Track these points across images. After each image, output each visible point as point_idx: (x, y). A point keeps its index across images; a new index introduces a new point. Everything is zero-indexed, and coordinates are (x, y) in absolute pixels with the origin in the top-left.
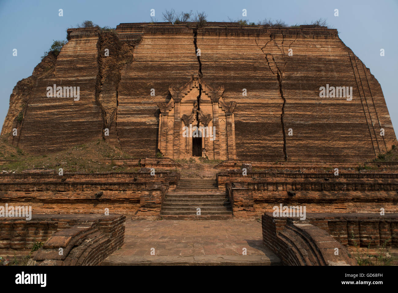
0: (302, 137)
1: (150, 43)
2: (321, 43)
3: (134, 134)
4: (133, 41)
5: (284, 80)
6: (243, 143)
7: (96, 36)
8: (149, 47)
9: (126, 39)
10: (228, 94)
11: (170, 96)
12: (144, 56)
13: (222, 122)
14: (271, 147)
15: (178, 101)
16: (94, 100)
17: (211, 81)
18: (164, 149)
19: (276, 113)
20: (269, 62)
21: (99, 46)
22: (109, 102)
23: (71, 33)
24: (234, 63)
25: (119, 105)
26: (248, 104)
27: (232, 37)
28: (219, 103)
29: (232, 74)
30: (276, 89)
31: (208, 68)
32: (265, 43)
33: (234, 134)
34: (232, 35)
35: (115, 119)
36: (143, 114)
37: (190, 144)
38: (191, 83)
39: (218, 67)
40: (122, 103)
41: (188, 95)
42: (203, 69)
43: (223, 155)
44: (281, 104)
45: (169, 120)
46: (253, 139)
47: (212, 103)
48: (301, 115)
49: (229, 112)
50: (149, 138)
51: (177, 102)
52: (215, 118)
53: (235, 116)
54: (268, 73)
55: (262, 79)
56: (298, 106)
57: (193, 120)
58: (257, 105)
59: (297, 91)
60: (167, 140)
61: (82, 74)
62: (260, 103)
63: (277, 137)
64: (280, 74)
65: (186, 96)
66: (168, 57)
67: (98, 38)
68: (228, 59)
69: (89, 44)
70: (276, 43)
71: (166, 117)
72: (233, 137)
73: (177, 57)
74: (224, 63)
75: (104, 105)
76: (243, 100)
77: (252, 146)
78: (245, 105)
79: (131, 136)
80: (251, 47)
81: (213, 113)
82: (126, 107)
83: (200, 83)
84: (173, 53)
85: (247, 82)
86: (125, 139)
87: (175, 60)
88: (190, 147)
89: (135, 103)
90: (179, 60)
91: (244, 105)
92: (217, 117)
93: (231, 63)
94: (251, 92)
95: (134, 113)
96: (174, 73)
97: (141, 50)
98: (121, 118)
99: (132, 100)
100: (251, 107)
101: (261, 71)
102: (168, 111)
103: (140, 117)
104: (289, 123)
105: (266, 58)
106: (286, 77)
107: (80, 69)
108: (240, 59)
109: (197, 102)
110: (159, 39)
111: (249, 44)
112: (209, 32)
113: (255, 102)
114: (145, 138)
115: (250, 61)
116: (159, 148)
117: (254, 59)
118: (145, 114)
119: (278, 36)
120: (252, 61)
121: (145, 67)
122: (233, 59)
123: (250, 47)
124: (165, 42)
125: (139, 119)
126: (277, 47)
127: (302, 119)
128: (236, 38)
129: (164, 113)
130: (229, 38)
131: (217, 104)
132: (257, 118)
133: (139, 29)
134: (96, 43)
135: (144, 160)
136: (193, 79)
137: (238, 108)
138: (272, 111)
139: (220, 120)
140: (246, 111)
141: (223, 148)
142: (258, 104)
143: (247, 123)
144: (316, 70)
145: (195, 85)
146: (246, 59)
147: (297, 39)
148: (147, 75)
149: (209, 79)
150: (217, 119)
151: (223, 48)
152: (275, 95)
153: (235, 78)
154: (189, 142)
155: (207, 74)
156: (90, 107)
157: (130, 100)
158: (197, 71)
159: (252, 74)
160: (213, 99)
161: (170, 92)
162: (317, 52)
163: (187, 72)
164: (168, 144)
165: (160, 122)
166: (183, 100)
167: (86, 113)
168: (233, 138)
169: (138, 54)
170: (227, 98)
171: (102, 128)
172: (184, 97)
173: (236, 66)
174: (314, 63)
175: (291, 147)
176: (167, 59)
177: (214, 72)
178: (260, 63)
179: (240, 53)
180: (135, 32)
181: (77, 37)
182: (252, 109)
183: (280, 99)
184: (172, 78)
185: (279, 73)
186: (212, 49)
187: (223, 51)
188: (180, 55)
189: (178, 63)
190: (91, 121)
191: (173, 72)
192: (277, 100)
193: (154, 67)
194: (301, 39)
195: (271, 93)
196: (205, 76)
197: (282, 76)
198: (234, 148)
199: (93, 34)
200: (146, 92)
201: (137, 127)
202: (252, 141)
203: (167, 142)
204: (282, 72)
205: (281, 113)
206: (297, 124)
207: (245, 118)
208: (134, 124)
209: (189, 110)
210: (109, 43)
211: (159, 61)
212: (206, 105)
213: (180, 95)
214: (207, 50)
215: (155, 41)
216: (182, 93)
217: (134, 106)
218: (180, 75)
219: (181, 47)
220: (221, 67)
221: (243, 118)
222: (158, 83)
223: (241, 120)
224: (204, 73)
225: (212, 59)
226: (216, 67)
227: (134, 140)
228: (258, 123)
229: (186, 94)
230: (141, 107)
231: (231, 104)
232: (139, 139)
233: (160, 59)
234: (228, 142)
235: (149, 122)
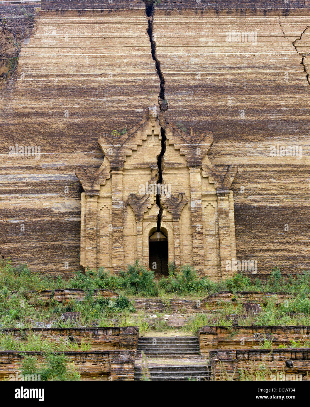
1: (54, 34)
6: (253, 251)
8: (53, 42)
10: (221, 145)
11: (100, 154)
12: (42, 64)
13: (209, 208)
17: (186, 118)
18: (92, 265)
24: (234, 77)
26: (263, 166)
27: (230, 18)
28: (201, 169)
29: (230, 101)
32: (299, 30)
33: (234, 233)
34: (229, 13)
36: (46, 192)
38: (143, 127)
39: (200, 86)
41: (138, 153)
42: (169, 91)
45: (101, 205)
46: (273, 242)
47: (188, 168)
49: (223, 187)
50: (60, 243)
51: (117, 169)
52: (194, 200)
53: (235, 195)
55: (294, 113)
57: (150, 206)
58: (281, 169)
60: (98, 248)
62: (289, 165)
65: (135, 155)
66: (94, 66)
68: (220, 69)
71: (95, 199)
72: (232, 239)
73: (112, 66)
74: (213, 78)
76: (252, 158)
77: (272, 256)
78: (258, 169)
79: (22, 238)
80: (271, 39)
81: (190, 191)
82: (10, 176)
83: (163, 127)
84: (103, 57)
85: (262, 118)
86: (12, 246)
87: (107, 72)
89: (28, 168)
90: (118, 71)
91: (254, 169)
92: (199, 198)
93: (228, 77)
94: (268, 140)
95: (26, 190)
96: (107, 101)
97: (35, 50)
100: (268, 174)
101: (292, 93)
102: (97, 187)
103: (39, 199)
105: (302, 63)
108: (247, 67)
109: (157, 167)
110: (73, 26)
111: (266, 33)
112: (179, 7)
113: (277, 163)
114: (53, 243)
115: (268, 71)
116: (82, 263)
117: (276, 68)
118: (50, 191)
120: (272, 71)
121: (46, 88)
122: (231, 68)
123: (268, 39)
124: (86, 32)
125: (38, 201)
128: (239, 19)
129: (90, 192)
130: (223, 19)
131: (199, 170)
132: (281, 197)
136: (148, 119)
137: (242, 177)
139: (204, 205)
140: (259, 183)
141: (211, 263)
142: (284, 166)
143: (260, 208)
146: (259, 68)
148: (51, 106)
149: (182, 114)
150: (199, 202)
151: (210, 44)
153: (235, 111)
154: (142, 251)
155: (177, 102)
158: (156, 96)
159: (272, 100)
160: (189, 160)
161: (100, 147)
163: (135, 99)
164: (101, 256)
166: (129, 163)
168: (232, 242)
169: (29, 58)
170: (219, 154)
172: (130, 156)
173: (238, 85)
176: (92, 69)
177: (191, 98)
179: (247, 54)
182: (271, 177)
184: (104, 112)
186: (187, 45)
187: (211, 49)
188: (118, 61)
189: (114, 78)
191: (105, 99)
193: (65, 88)
196: (173, 107)
200: (50, 144)
201: (34, 220)
202: (271, 246)
203: (98, 252)
207: (257, 198)
208: (27, 212)
211: (74, 75)
212: (177, 174)
213: (122, 152)
214: (177, 49)
215: (64, 28)
216: (127, 148)
217: (26, 173)
218: (120, 107)
219: (120, 42)
220: (205, 86)
221: (252, 197)
222: (73, 124)
223: (249, 202)
224: (170, 100)
225: (187, 68)
226: (196, 86)
227: (29, 247)
228: (283, 208)
229: (134, 151)
230: (40, 176)
231: (228, 170)
232: (40, 244)
233: (77, 71)
234: (222, 250)
235: (58, 208)
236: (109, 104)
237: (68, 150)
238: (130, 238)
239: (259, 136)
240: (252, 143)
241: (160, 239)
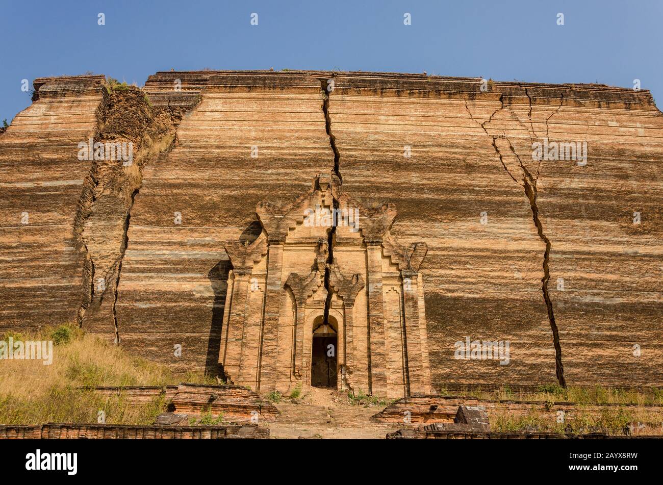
0: (602, 337)
1: (219, 108)
2: (617, 116)
3: (158, 323)
4: (181, 107)
5: (542, 195)
6: (449, 352)
7: (97, 92)
8: (217, 115)
9: (165, 104)
10: (406, 225)
11: (256, 228)
12: (202, 136)
13: (392, 293)
14: (522, 364)
15: (276, 240)
16: (70, 236)
17: (363, 193)
18: (233, 363)
19: (529, 273)
20: (502, 154)
21: (101, 115)
22: (105, 240)
23: (42, 87)
24: (418, 155)
25: (129, 246)
26: (457, 250)
27: (412, 100)
28: (382, 246)
29: (415, 178)
30: (524, 216)
31: (353, 164)
32: (488, 113)
33: (424, 326)
34: (411, 94)
35: (114, 282)
36: (188, 271)
37: (304, 351)
38: (311, 196)
39: (380, 162)
40: (136, 243)
41: (303, 225)
42: (343, 166)
43: (397, 384)
44: (541, 252)
45: (252, 286)
47: (364, 244)
48: (592, 280)
49: (409, 268)
50: (197, 335)
51: (276, 242)
52: (373, 282)
53: (426, 281)
54: (501, 177)
55: (489, 193)
56: (584, 260)
57: (315, 288)
58: (478, 253)
59: (576, 222)
60: (244, 340)
61: (50, 173)
62: (488, 250)
63: (537, 337)
64: (529, 183)
65: (298, 228)
66: (260, 139)
68: (402, 146)
69: (78, 110)
70: (515, 115)
71: (246, 278)
72: (423, 333)
73: (280, 139)
74: (394, 154)
75: (92, 247)
76: (443, 240)
78: (450, 253)
79: (149, 328)
80: (457, 120)
81: (367, 272)
82: (146, 252)
83: (336, 197)
84: (272, 131)
85: (452, 197)
86: (135, 336)
87: (275, 145)
88: (304, 359)
89: (170, 243)
90: (286, 144)
91: (445, 253)
92: (379, 281)
94: (461, 221)
95: (164, 269)
96: (273, 174)
97: (196, 122)
98: (130, 279)
99: (164, 235)
100: (463, 259)
101: (484, 173)
102: (250, 264)
103: (178, 279)
104: (566, 302)
105: (494, 145)
106: (545, 189)
107: (48, 164)
108: (433, 146)
109: (326, 242)
110: (241, 101)
111: (452, 114)
112: (357, 86)
113: (473, 246)
114: (188, 335)
115: (457, 150)
116: (221, 361)
117: (465, 148)
118: (193, 270)
119: (519, 100)
120: (461, 150)
121: (203, 159)
122: (415, 146)
123: (455, 120)
124: (255, 106)
125: (176, 283)
126: (517, 123)
127: (596, 291)
128: (421, 101)
129: (240, 268)
130: (404, 100)
131: (379, 247)
132: (481, 287)
133: (199, 84)
134: (95, 108)
135: (174, 391)
136: (318, 187)
137: (430, 261)
138: (519, 270)
139: (385, 289)
140: (452, 269)
141: (394, 365)
142: (482, 250)
143: (456, 299)
144: (616, 176)
145: (323, 201)
146: (446, 147)
147: (562, 108)
148: (207, 178)
149: (359, 189)
150: (379, 285)
151: (390, 122)
152: (523, 231)
153: (420, 189)
154: (302, 346)
155: (352, 177)
156: (56, 252)
157: (160, 236)
158: (329, 170)
159: (463, 179)
160: (366, 235)
161: (258, 217)
162: (613, 137)
163: (304, 173)
164: (247, 351)
165: (229, 290)
166: (291, 236)
167: (44, 267)
168: (422, 338)
169: (189, 130)
170: (403, 234)
171: (78, 306)
172: (293, 229)
173: (422, 162)
174: (609, 160)
175: (577, 365)
176: (258, 142)
177: (370, 173)
178: (479, 155)
179: (432, 133)
180: (189, 88)
181: (55, 94)
182: (467, 263)
183: (537, 240)
184: (268, 185)
185: (527, 178)
186: (365, 122)
187: (391, 127)
188: (288, 134)
189: (282, 151)
190: (52, 288)
192: (529, 243)
193: (225, 159)
194: (572, 109)
195: (513, 226)
196: (347, 182)
197: (535, 188)
198: (426, 364)
199: (91, 88)
200: (200, 217)
201: (168, 305)
203: (243, 345)
204: (534, 177)
205: (541, 274)
206: (587, 305)
207: (451, 286)
208: (161, 295)
209: (306, 262)
210: (126, 109)
211: (236, 147)
212: (351, 251)
213: (283, 224)
214: (354, 125)
215: (230, 103)
216: (291, 219)
217: (167, 250)
218: (287, 180)
219: (292, 117)
220: (386, 162)
221: (446, 286)
222: (230, 196)
223: (441, 291)
224: (345, 174)
225: (365, 144)
226: (375, 162)
227: (157, 339)
228: (484, 300)
229: (300, 223)
230: (183, 253)
231: (415, 248)
232: (172, 335)
233: (241, 143)
234: (409, 347)
235: (200, 292)
236: (274, 177)
237: (221, 225)
238: (287, 328)
239: (450, 217)
240: (442, 224)
241: (328, 334)
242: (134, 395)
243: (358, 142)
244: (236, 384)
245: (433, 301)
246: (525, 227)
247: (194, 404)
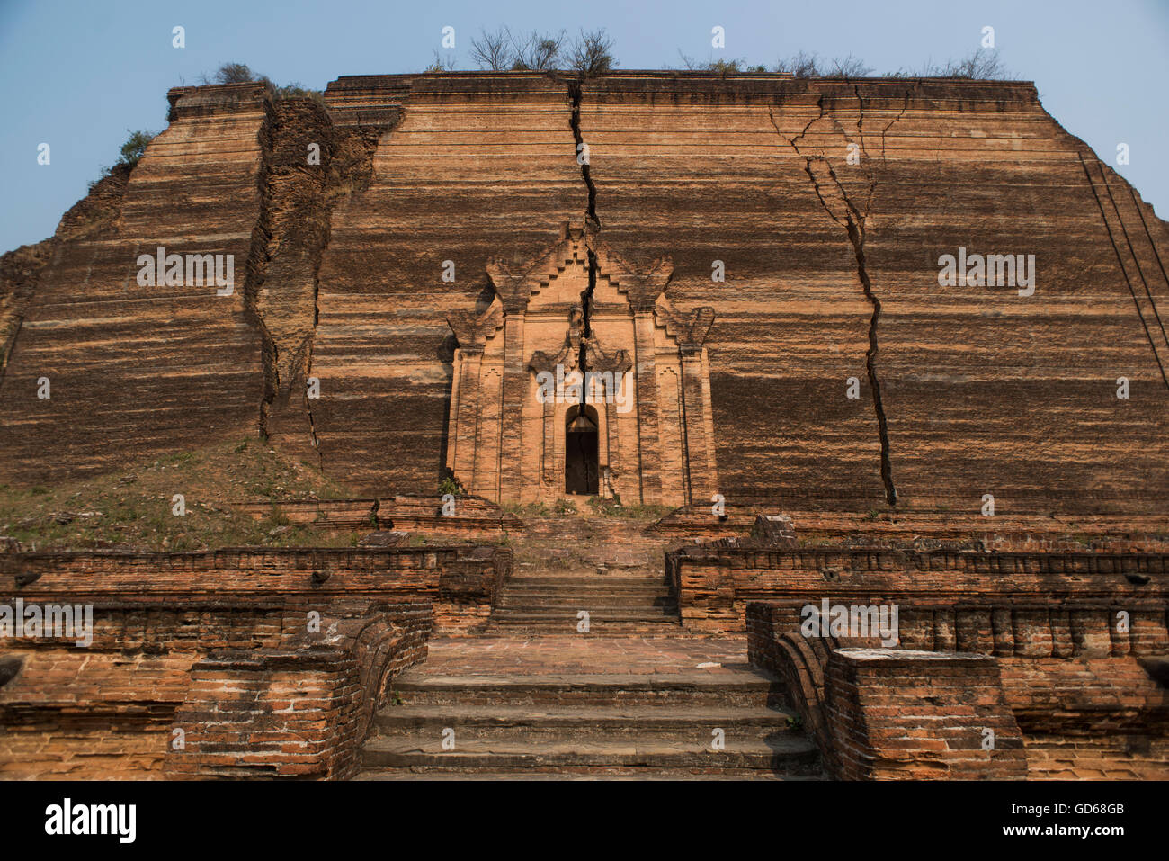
0: (944, 427)
1: (429, 127)
2: (985, 122)
3: (366, 419)
4: (376, 127)
5: (871, 239)
6: (741, 449)
7: (257, 107)
8: (426, 138)
9: (355, 123)
10: (686, 285)
11: (489, 292)
12: (407, 168)
13: (668, 375)
14: (836, 461)
15: (516, 307)
16: (239, 308)
17: (629, 243)
18: (465, 467)
19: (850, 345)
20: (818, 182)
21: (266, 140)
22: (288, 313)
23: (179, 101)
24: (702, 187)
25: (321, 321)
26: (754, 316)
27: (696, 108)
28: (655, 314)
29: (697, 220)
30: (845, 269)
31: (616, 202)
32: (801, 124)
33: (710, 417)
34: (694, 101)
35: (306, 368)
36: (400, 352)
37: (556, 451)
38: (560, 248)
39: (651, 199)
40: (329, 316)
41: (550, 288)
42: (601, 206)
43: (674, 489)
44: (866, 316)
45: (486, 370)
46: (774, 436)
47: (632, 312)
48: (934, 352)
49: (690, 341)
50: (418, 433)
51: (515, 311)
52: (643, 361)
53: (711, 358)
54: (817, 216)
55: (798, 238)
56: (925, 325)
57: (568, 370)
58: (782, 320)
59: (918, 275)
60: (478, 439)
61: (204, 224)
62: (795, 315)
63: (859, 428)
64: (855, 222)
65: (544, 291)
66: (487, 171)
67: (263, 114)
68: (681, 176)
69: (234, 134)
70: (840, 125)
71: (477, 359)
72: (708, 425)
73: (515, 170)
74: (670, 188)
75: (272, 323)
76: (735, 304)
77: (771, 458)
78: (745, 321)
79: (355, 425)
80: (758, 136)
81: (636, 347)
82: (344, 328)
83: (592, 249)
84: (503, 158)
85: (748, 246)
86: (337, 437)
87: (508, 179)
88: (556, 461)
89: (374, 316)
90: (522, 178)
91: (738, 320)
92: (651, 359)
93: (694, 186)
94: (760, 277)
95: (369, 350)
96: (506, 218)
97: (398, 148)
98: (325, 364)
99: (366, 305)
100: (762, 328)
101: (794, 210)
102: (482, 340)
103: (388, 363)
104: (897, 382)
105: (807, 170)
106: (876, 230)
107: (201, 210)
108: (723, 174)
109: (580, 309)
110: (458, 116)
111: (750, 128)
112: (618, 90)
113: (775, 311)
114: (406, 433)
115: (756, 179)
116: (449, 464)
118: (408, 351)
119: (845, 103)
120: (762, 180)
121: (411, 200)
122: (698, 175)
123: (754, 136)
124: (478, 124)
125: (386, 367)
126: (842, 137)
127: (939, 367)
128: (708, 109)
129: (470, 347)
130: (683, 108)
131: (650, 314)
132: (784, 364)
133: (398, 93)
134: (256, 131)
135: (390, 503)
136: (569, 236)
137: (719, 332)
138: (836, 342)
139: (659, 370)
140: (747, 342)
141: (671, 466)
142: (787, 316)
143: (751, 380)
144: (977, 209)
145: (575, 255)
146: (742, 175)
147: (906, 113)
148: (418, 226)
149: (622, 237)
150: (651, 365)
151: (665, 142)
152: (844, 289)
153: (705, 235)
154: (553, 444)
155: (615, 221)
156: (224, 330)
157: (360, 306)
158: (582, 212)
159: (763, 220)
160: (634, 299)
161: (489, 279)
162: (976, 153)
163: (548, 216)
164: (482, 452)
165: (456, 375)
166: (535, 303)
167: (210, 350)
168: (706, 431)
169: (390, 160)
170: (682, 297)
171: (260, 400)
172: (537, 293)
173: (709, 198)
174: (968, 186)
175: (909, 462)
176: (485, 175)
177: (637, 215)
178: (787, 185)
179: (722, 156)
180: (385, 100)
181: (198, 111)
182: (766, 333)
183: (862, 300)
184: (500, 234)
185: (853, 216)
186: (629, 143)
187: (666, 149)
188: (524, 163)
189: (518, 187)
190: (224, 377)
191: (502, 216)
192: (851, 304)
193: (441, 200)
194: (920, 113)
195: (831, 282)
196: (607, 228)
197: (862, 229)
198: (712, 464)
199: (249, 101)
200: (412, 280)
201: (377, 395)
202: (772, 442)
203: (477, 445)
204: (863, 215)
205: (866, 346)
206: (926, 385)
207: (745, 364)
208: (368, 383)
209: (554, 336)
210: (300, 131)
211: (455, 183)
212: (613, 321)
213: (523, 287)
214: (615, 147)
215: (444, 119)
216: (533, 279)
217: (371, 324)
218: (525, 227)
219: (529, 138)
220: (659, 199)
221: (739, 364)
222: (451, 250)
223: (732, 371)
224: (603, 217)
225: (631, 174)
226: (644, 199)
227: (366, 440)
228: (788, 381)
229: (545, 285)
230: (393, 328)
231: (698, 315)
232: (386, 434)
233: (461, 177)
234: (690, 443)
235: (418, 378)
236: (509, 223)
237: (440, 290)
238: (532, 422)
239: (745, 272)
240: (735, 282)
241: (586, 428)
242: (340, 510)
243: (621, 171)
244: (470, 493)
245: (721, 383)
246: (847, 284)
247: (417, 520)
